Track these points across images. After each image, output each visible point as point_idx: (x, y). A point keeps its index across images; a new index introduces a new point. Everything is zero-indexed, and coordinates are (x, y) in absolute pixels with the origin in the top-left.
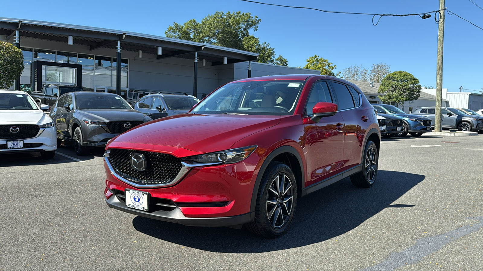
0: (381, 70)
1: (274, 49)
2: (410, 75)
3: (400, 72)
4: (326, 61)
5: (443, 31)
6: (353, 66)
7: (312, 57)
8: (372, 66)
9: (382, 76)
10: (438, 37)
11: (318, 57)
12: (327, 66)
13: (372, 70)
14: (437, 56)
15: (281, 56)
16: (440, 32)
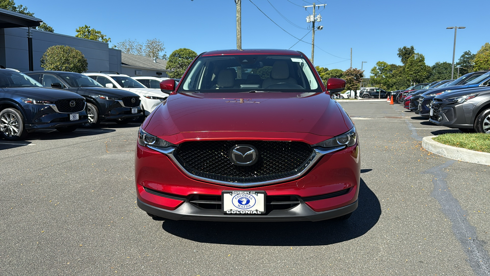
0: (155, 46)
1: (34, 14)
2: (194, 52)
3: (185, 49)
4: (99, 32)
5: (241, 13)
6: (127, 41)
7: (83, 27)
8: (146, 42)
9: (156, 52)
10: (237, 18)
11: (90, 27)
12: (101, 38)
13: (147, 46)
14: (237, 36)
15: (45, 24)
16: (238, 14)
